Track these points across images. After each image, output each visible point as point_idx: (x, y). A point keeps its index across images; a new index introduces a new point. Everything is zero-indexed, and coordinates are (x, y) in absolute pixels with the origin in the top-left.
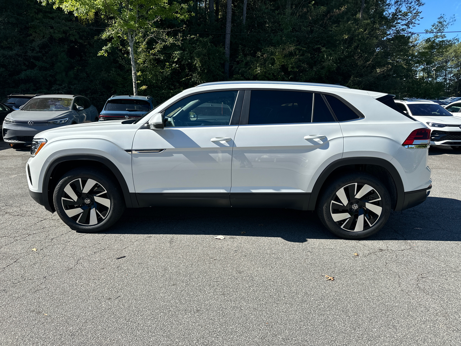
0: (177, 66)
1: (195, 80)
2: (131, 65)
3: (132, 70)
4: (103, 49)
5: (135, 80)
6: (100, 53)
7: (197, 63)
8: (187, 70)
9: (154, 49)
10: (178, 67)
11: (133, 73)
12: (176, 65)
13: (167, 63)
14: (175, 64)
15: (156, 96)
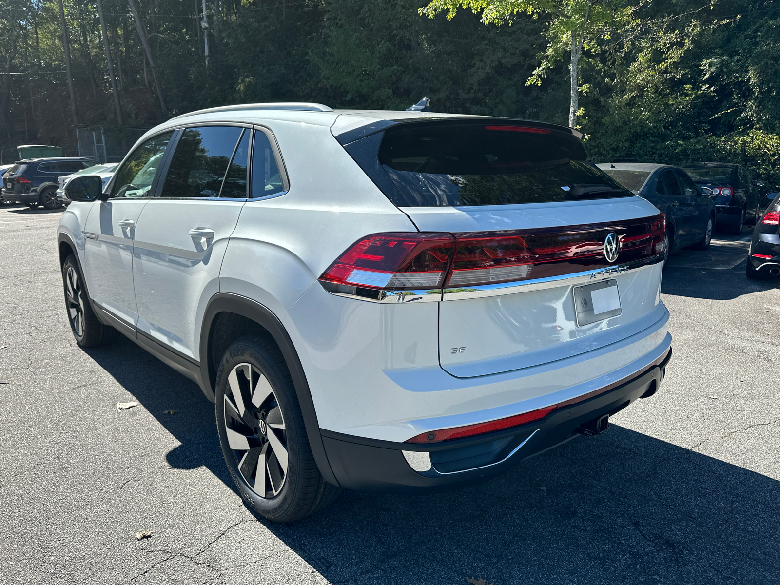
0: (712, 89)
1: (747, 115)
2: (570, 96)
3: (571, 105)
4: (533, 73)
5: (573, 124)
6: (529, 80)
7: (752, 77)
8: (735, 95)
9: (664, 60)
10: (714, 91)
11: (571, 111)
12: (710, 87)
13: (688, 86)
14: (707, 86)
15: (651, 153)
